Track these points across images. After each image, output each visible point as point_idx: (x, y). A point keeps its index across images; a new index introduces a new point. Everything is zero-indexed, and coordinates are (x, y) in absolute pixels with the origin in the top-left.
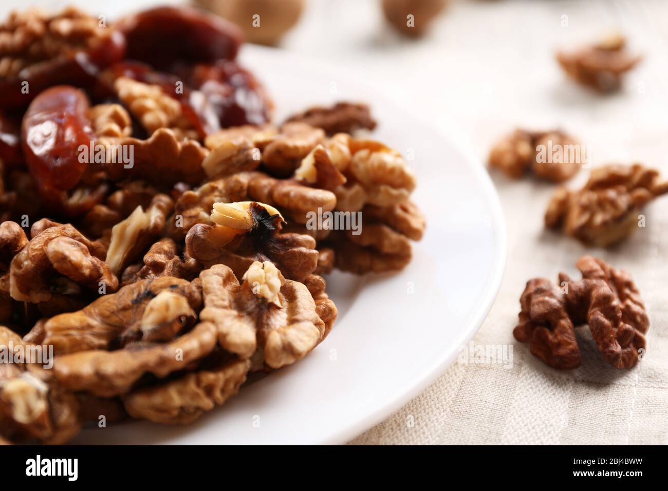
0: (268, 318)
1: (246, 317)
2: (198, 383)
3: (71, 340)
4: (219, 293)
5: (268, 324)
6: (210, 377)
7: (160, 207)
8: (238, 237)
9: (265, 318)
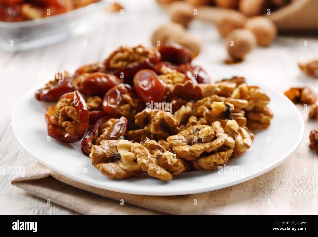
0: (236, 137)
1: (230, 136)
2: (220, 155)
3: (177, 143)
4: (220, 129)
5: (236, 139)
6: (223, 153)
7: (190, 106)
8: (220, 113)
9: (235, 137)
